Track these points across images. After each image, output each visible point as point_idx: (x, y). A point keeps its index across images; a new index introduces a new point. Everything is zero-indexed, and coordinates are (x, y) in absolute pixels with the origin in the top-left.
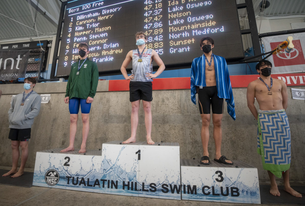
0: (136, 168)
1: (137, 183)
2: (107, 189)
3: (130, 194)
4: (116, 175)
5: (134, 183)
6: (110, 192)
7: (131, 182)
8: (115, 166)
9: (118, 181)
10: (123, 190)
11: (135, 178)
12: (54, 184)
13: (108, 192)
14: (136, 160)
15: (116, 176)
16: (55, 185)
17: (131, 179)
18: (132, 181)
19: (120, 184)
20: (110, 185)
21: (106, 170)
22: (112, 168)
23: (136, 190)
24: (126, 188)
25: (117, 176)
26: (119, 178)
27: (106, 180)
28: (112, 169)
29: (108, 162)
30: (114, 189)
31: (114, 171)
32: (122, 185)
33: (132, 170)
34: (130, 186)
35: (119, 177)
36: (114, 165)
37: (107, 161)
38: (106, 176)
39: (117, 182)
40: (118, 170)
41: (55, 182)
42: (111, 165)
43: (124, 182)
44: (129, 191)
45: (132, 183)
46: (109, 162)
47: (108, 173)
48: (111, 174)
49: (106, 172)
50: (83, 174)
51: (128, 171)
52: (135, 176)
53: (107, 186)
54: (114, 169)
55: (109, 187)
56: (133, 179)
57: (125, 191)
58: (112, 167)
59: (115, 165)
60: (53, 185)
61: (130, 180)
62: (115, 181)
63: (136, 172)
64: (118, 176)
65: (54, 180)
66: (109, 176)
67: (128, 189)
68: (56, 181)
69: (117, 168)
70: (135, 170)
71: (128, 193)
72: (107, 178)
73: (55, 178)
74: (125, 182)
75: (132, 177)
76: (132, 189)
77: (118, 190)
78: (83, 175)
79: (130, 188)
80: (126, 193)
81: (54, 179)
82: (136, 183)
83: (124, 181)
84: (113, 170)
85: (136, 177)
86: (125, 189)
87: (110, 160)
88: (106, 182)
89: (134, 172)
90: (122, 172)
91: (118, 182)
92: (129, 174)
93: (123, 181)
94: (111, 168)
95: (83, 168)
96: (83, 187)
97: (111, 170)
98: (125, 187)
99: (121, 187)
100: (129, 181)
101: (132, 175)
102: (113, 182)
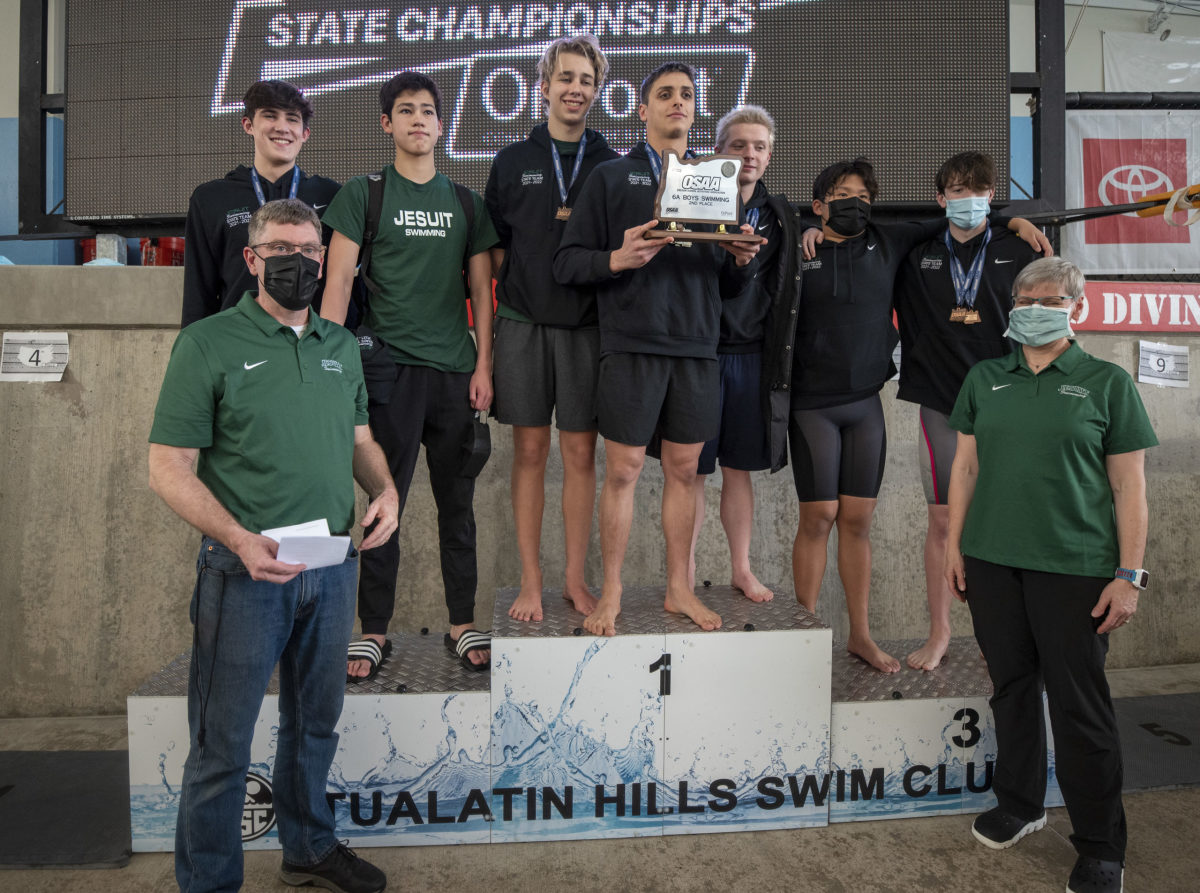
0: (650, 729)
1: (658, 786)
2: (525, 824)
3: (629, 832)
4: (562, 763)
5: (644, 788)
6: (541, 832)
7: (631, 784)
8: (555, 731)
9: (576, 786)
10: (598, 820)
11: (648, 766)
12: (253, 833)
13: (529, 833)
14: (650, 697)
15: (566, 767)
16: (263, 839)
17: (631, 774)
18: (636, 781)
19: (585, 797)
20: (539, 807)
21: (516, 750)
22: (544, 738)
23: (652, 810)
24: (610, 809)
25: (568, 770)
26: (578, 776)
27: (519, 791)
28: (544, 742)
29: (525, 713)
30: (557, 822)
31: (553, 749)
32: (594, 801)
33: (636, 737)
34: (628, 801)
35: (578, 770)
36: (552, 726)
37: (518, 710)
38: (515, 772)
39: (569, 791)
40: (574, 743)
41: (259, 826)
42: (539, 727)
43: (600, 790)
44: (622, 819)
45: (637, 788)
46: (529, 716)
47: (528, 762)
48: (541, 764)
49: (514, 758)
50: (405, 777)
51: (617, 742)
52: (649, 761)
53: (525, 811)
54: (551, 740)
55: (531, 815)
56: (637, 774)
57: (604, 824)
58: (545, 733)
59: (559, 724)
60: (253, 839)
61: (628, 778)
62: (559, 788)
63: (651, 742)
64: (573, 767)
65: (252, 819)
66: (533, 773)
67: (621, 812)
68: (262, 819)
69: (567, 737)
70: (649, 736)
71: (620, 827)
72: (524, 782)
73: (257, 806)
74: (607, 789)
75: (636, 767)
76: (636, 811)
77: (574, 821)
78: (404, 782)
79: (629, 806)
80: (609, 827)
81: (252, 810)
82: (652, 787)
83: (601, 783)
84: (547, 745)
85: (654, 764)
86: (606, 814)
87: (533, 705)
88: (518, 796)
89: (642, 745)
90: (590, 749)
91: (574, 791)
92: (623, 754)
93: (594, 785)
94: (539, 738)
95: (398, 753)
96: (409, 830)
97: (540, 747)
98: (605, 808)
99: (587, 810)
100: (621, 782)
101: (634, 759)
102: (549, 794)
